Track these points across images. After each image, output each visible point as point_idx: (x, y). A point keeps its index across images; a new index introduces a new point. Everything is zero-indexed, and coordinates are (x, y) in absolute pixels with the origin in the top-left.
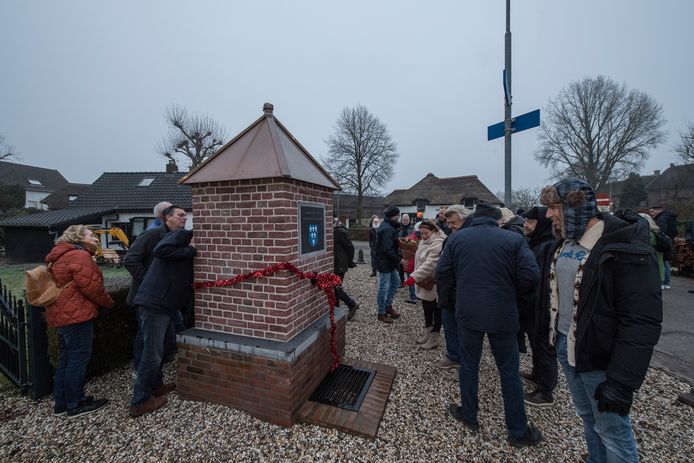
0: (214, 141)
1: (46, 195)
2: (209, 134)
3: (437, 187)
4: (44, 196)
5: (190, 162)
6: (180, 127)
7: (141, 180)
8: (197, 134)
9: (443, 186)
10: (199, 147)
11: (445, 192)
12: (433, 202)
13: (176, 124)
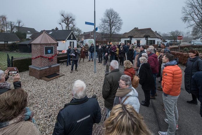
0: (72, 19)
1: (31, 35)
2: (71, 17)
3: (137, 32)
4: (30, 35)
5: (66, 25)
6: (63, 16)
7: (49, 32)
8: (68, 18)
9: (139, 32)
10: (68, 21)
11: (139, 33)
12: (135, 37)
13: (62, 15)
